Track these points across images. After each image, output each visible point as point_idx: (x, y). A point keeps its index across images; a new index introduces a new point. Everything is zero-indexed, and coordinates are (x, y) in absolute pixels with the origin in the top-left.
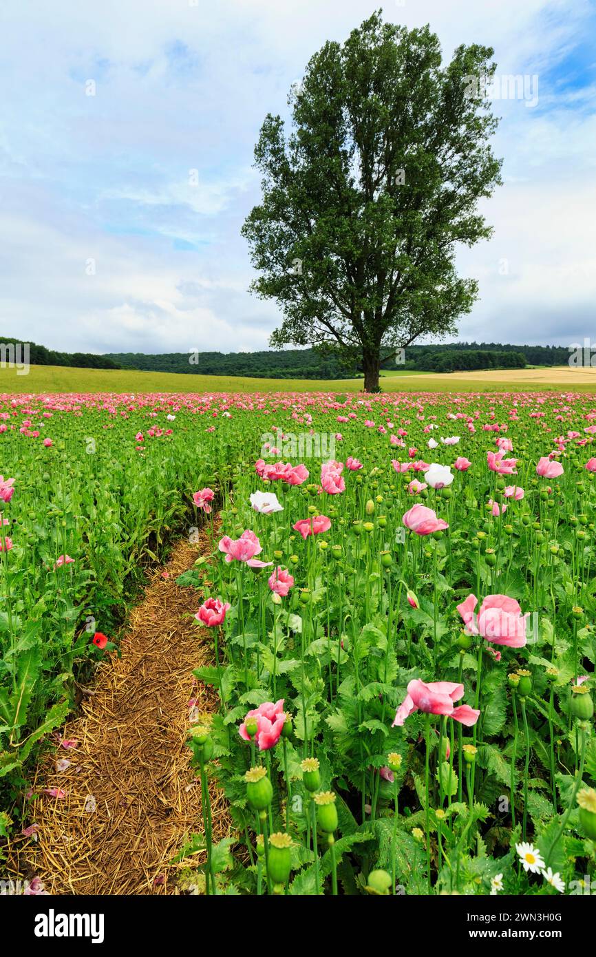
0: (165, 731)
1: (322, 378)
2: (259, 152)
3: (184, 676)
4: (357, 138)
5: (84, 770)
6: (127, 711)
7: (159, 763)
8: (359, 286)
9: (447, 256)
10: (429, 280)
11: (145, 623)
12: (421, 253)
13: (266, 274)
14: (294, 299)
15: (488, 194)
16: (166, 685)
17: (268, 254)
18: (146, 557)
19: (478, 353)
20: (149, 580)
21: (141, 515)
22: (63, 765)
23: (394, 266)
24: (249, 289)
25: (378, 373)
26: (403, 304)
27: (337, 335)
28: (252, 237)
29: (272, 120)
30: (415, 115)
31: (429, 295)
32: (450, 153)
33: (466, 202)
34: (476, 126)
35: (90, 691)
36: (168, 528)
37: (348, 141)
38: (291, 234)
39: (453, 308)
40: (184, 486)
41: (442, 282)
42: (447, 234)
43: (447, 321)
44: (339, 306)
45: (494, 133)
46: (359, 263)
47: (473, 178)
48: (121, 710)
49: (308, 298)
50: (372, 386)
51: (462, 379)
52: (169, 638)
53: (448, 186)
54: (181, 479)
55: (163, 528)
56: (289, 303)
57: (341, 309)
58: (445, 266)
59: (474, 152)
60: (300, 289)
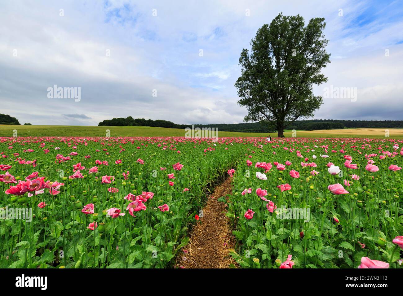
0: (216, 253)
1: (261, 132)
2: (241, 60)
3: (221, 234)
4: (274, 52)
5: (191, 262)
6: (203, 243)
7: (215, 264)
8: (276, 101)
9: (309, 89)
10: (302, 97)
11: (207, 213)
12: (299, 88)
13: (243, 98)
14: (252, 106)
15: (325, 66)
16: (215, 236)
17: (243, 92)
18: (207, 191)
19: (323, 123)
20: (208, 198)
21: (206, 176)
22: (184, 259)
23: (289, 94)
24: (237, 103)
25: (283, 130)
26: (292, 106)
27: (267, 117)
28: (238, 87)
29: (244, 50)
30: (295, 43)
31: (302, 103)
32: (309, 54)
33: (316, 70)
34: (319, 44)
35: (191, 235)
36: (213, 181)
37: (271, 54)
38: (251, 85)
39: (312, 107)
40: (218, 168)
41: (307, 98)
42: (309, 81)
43: (310, 112)
44: (268, 108)
45: (327, 45)
46: (276, 93)
47: (319, 61)
48: (201, 243)
49: (257, 105)
50: (281, 135)
51: (317, 133)
52: (215, 220)
53: (309, 65)
54: (217, 165)
55: (212, 181)
56: (250, 107)
57: (269, 108)
58: (309, 92)
59: (319, 53)
60: (254, 103)
